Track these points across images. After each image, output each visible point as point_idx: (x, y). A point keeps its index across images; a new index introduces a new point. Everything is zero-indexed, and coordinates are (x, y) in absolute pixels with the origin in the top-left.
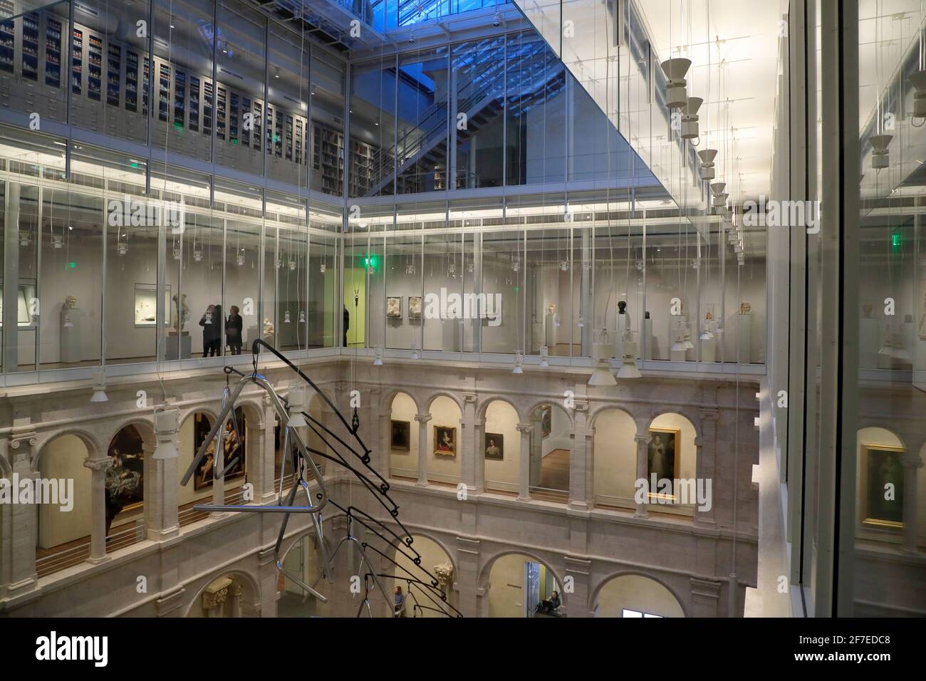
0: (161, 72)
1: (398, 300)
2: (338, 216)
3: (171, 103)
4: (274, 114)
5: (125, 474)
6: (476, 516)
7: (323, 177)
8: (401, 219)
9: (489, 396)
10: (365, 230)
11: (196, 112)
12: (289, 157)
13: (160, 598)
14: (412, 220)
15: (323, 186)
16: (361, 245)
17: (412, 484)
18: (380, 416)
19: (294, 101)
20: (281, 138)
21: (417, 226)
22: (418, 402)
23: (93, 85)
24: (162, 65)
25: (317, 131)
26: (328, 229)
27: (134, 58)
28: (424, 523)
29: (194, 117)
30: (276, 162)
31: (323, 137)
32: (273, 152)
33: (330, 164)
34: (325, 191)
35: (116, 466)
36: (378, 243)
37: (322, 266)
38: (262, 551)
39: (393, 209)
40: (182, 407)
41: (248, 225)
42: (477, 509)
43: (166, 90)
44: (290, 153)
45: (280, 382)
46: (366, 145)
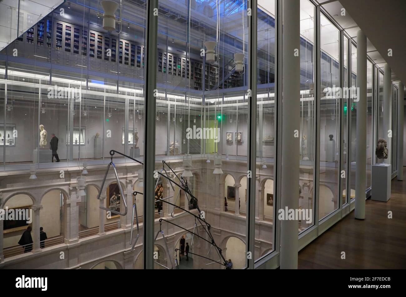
0: (125, 46)
1: (231, 134)
2: (201, 99)
3: (130, 57)
4: (172, 58)
5: (118, 202)
6: (259, 231)
7: (195, 82)
8: (226, 99)
9: (265, 177)
10: (214, 104)
11: (139, 60)
12: (179, 75)
13: (125, 251)
14: (231, 99)
15: (195, 86)
16: (212, 110)
17: (232, 214)
18: (220, 184)
19: (181, 52)
20: (176, 67)
21: (235, 102)
22: (235, 179)
23: (99, 53)
24: (125, 43)
25: (192, 63)
26: (198, 104)
27: (115, 41)
28: (237, 232)
29: (139, 62)
30: (174, 77)
31: (195, 66)
32: (172, 74)
33: (199, 77)
34: (196, 89)
35: (115, 199)
36: (219, 110)
37: (194, 120)
38: (168, 237)
39: (222, 95)
40: (134, 177)
41: (163, 104)
42: (259, 227)
43: (127, 52)
44: (180, 73)
45: (176, 168)
46: (215, 68)
